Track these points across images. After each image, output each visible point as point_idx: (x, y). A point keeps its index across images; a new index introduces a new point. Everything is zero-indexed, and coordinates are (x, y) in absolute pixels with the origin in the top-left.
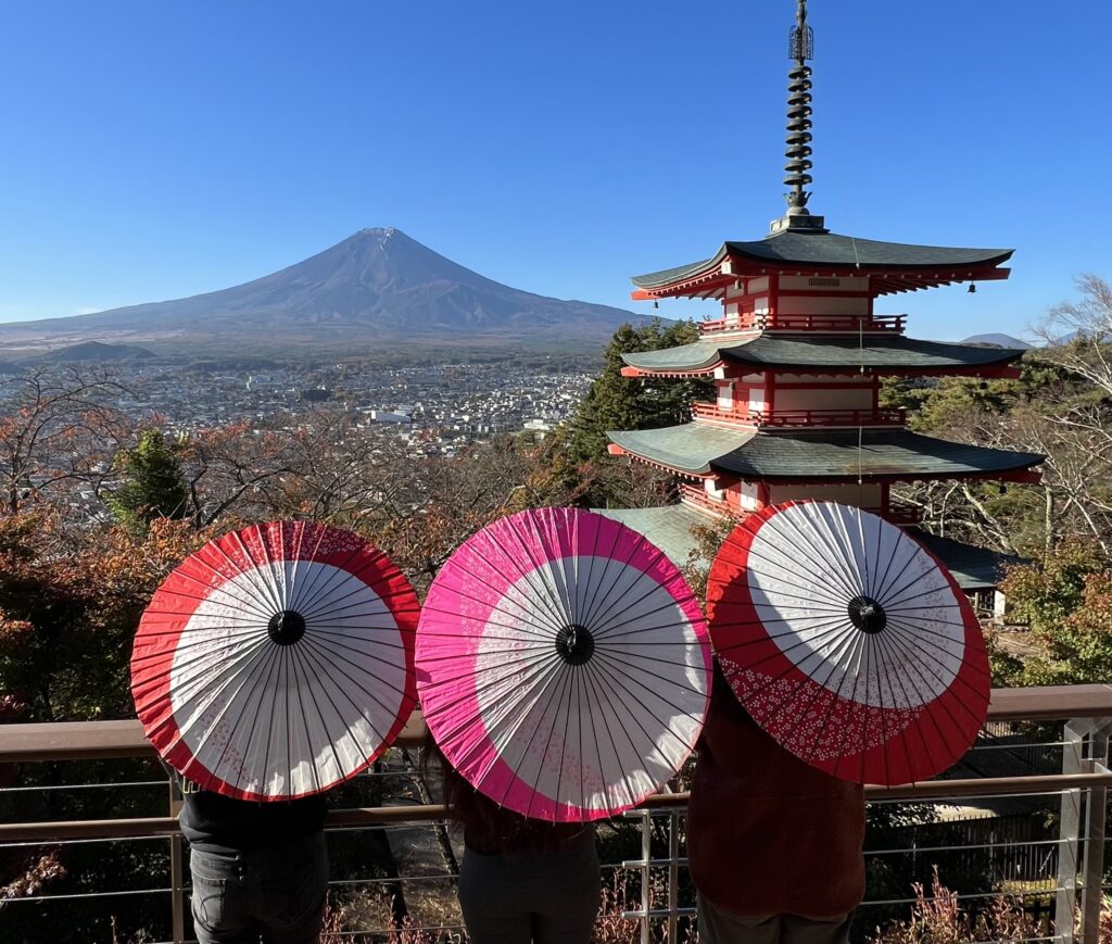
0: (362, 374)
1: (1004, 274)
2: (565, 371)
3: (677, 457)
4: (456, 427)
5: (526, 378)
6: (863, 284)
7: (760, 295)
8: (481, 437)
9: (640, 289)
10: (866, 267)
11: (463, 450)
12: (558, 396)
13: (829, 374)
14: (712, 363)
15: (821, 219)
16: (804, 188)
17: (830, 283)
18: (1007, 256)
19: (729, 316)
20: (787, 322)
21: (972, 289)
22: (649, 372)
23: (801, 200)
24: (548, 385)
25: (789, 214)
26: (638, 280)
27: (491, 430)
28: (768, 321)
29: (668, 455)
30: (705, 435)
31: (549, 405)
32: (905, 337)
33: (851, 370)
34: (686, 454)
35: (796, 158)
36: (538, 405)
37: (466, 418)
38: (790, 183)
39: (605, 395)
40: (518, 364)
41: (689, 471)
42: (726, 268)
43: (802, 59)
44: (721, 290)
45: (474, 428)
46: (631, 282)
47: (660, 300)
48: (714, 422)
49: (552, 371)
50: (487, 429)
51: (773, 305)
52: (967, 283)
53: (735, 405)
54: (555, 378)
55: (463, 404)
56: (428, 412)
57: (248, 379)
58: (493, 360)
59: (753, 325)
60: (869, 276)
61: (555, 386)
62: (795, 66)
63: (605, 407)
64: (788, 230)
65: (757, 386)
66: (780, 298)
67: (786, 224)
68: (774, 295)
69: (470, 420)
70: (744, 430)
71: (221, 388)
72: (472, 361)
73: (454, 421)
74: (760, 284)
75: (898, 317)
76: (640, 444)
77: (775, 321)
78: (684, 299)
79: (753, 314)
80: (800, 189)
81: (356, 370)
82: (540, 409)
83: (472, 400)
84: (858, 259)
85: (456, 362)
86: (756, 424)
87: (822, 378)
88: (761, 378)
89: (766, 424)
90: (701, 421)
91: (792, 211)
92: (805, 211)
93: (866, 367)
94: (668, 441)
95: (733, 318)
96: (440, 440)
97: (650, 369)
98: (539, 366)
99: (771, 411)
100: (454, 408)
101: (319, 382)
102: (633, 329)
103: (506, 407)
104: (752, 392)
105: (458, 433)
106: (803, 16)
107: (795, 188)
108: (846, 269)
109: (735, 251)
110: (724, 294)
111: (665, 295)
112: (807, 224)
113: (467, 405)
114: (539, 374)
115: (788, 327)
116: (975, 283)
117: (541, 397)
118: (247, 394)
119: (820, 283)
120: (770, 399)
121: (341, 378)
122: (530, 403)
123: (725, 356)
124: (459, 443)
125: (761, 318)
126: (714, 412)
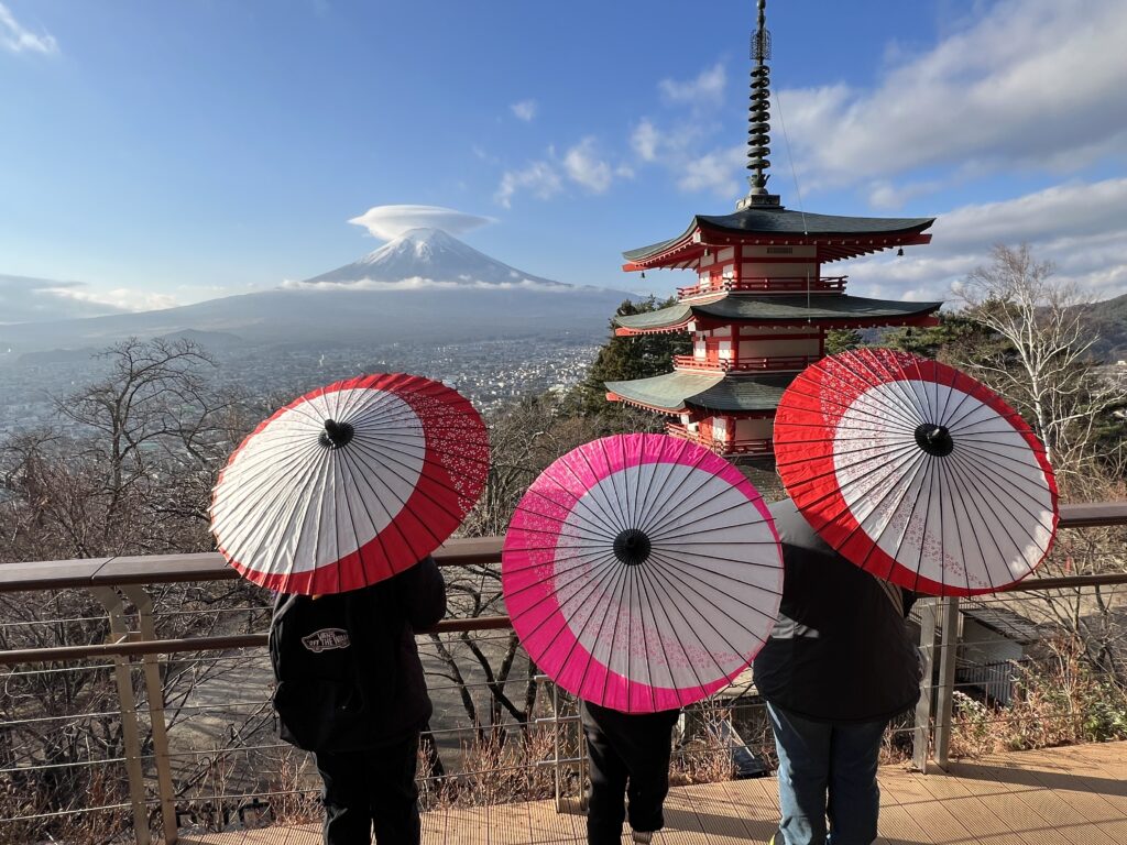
0: (414, 351)
1: (927, 239)
2: (581, 344)
3: (659, 399)
4: (494, 393)
5: (549, 351)
6: (812, 252)
7: (727, 262)
8: (513, 399)
9: (629, 262)
10: (813, 235)
11: (500, 411)
12: (576, 365)
13: (783, 326)
14: (686, 319)
15: (778, 197)
16: (764, 171)
17: (785, 251)
18: (929, 224)
19: (702, 281)
20: (749, 284)
21: (901, 253)
22: (637, 331)
23: (761, 182)
24: (568, 356)
25: (751, 194)
26: (627, 254)
27: (522, 393)
28: (734, 283)
29: (653, 397)
30: (684, 381)
31: (568, 372)
32: (846, 295)
33: (800, 321)
34: (668, 397)
35: (757, 146)
36: (560, 373)
37: (501, 385)
38: (751, 167)
39: (611, 360)
40: (543, 339)
41: (670, 409)
42: (697, 238)
43: (762, 59)
44: (696, 261)
45: (507, 393)
46: (621, 256)
47: (646, 271)
48: (691, 370)
49: (571, 344)
50: (518, 393)
51: (738, 269)
52: (896, 248)
53: (707, 356)
54: (573, 351)
55: (499, 372)
56: (470, 381)
57: (320, 355)
58: (521, 337)
59: (721, 288)
60: (815, 243)
61: (574, 357)
62: (755, 65)
63: (611, 369)
64: (750, 208)
65: (725, 339)
66: (743, 265)
67: (749, 202)
68: (739, 262)
69: (505, 386)
70: (714, 375)
71: (300, 365)
72: (505, 338)
73: (492, 388)
74: (727, 253)
75: (841, 278)
76: (631, 391)
77: (739, 283)
78: (666, 270)
79: (720, 278)
80: (760, 172)
81: (410, 348)
82: (562, 376)
83: (506, 370)
84: (806, 229)
85: (491, 339)
86: (723, 370)
87: (776, 329)
88: (727, 331)
89: (732, 369)
90: (681, 370)
91: (754, 191)
92: (766, 192)
93: (812, 319)
94: (654, 388)
95: (705, 281)
96: (481, 403)
97: (641, 328)
98: (560, 340)
99: (736, 358)
100: (492, 377)
101: (379, 358)
102: (633, 304)
103: (534, 375)
104: (721, 344)
105: (495, 398)
106: (762, 21)
107: (755, 172)
108: (796, 237)
109: (703, 223)
110: (699, 265)
111: (650, 266)
112: (766, 202)
113: (502, 374)
114: (560, 347)
115: (750, 289)
116: (903, 247)
117: (561, 367)
118: (320, 369)
119: (776, 251)
120: (736, 348)
121: (398, 354)
122: (554, 371)
123: (697, 312)
124: (496, 405)
125: (727, 281)
126: (691, 362)
